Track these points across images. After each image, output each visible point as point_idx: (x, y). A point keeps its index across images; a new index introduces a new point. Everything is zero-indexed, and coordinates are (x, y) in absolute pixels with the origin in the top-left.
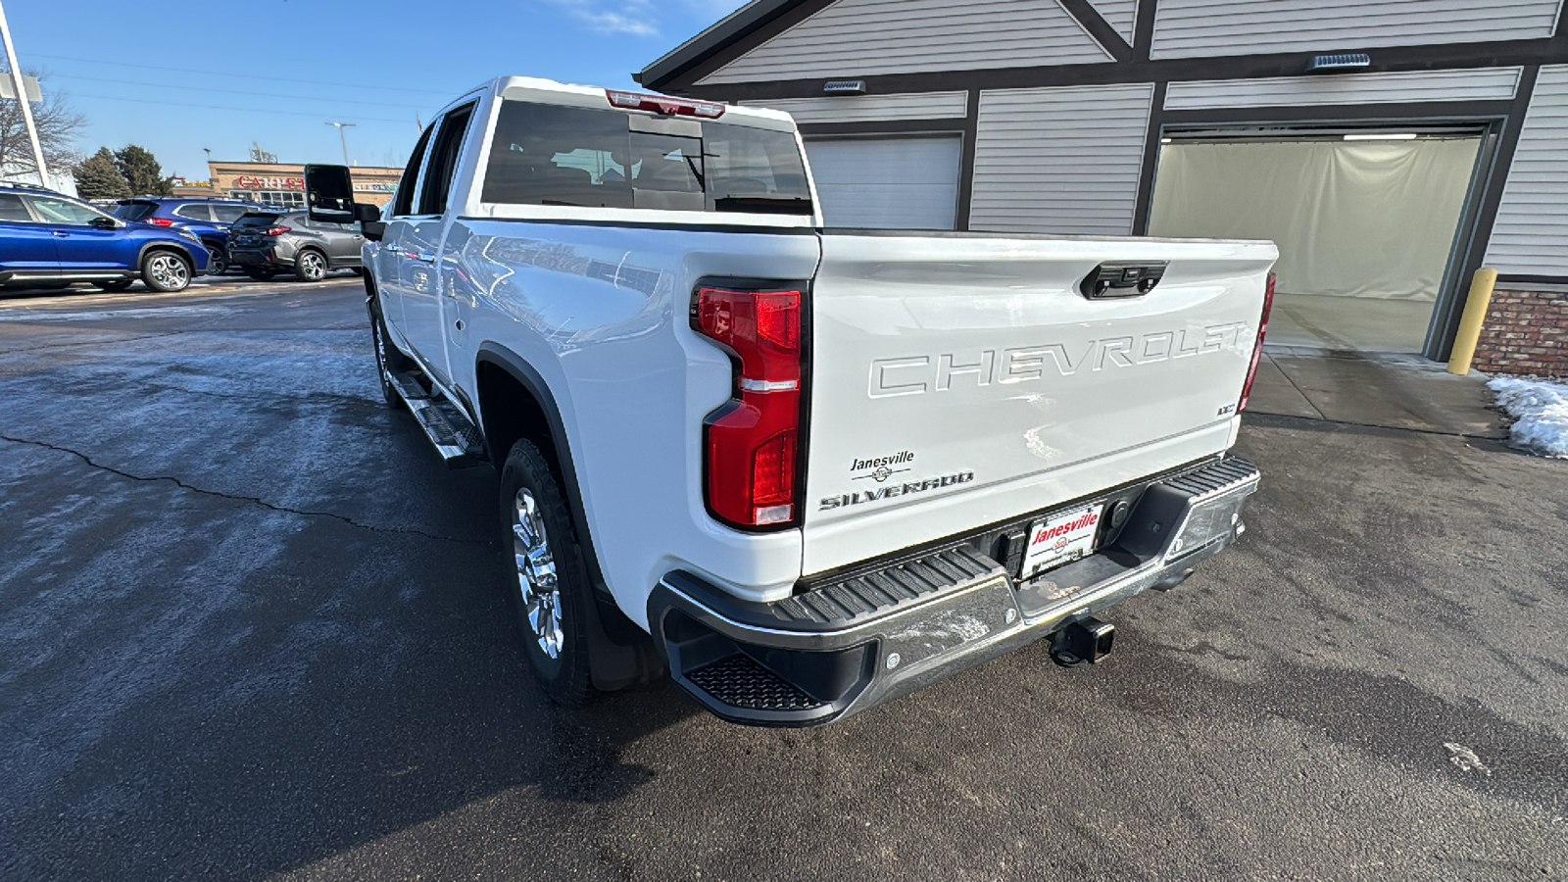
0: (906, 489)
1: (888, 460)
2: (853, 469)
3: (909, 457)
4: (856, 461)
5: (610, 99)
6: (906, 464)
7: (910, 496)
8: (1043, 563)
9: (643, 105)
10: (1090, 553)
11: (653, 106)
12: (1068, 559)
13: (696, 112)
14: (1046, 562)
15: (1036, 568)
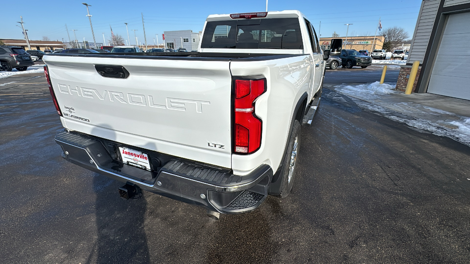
1: (70, 108)
5: (231, 17)
7: (78, 120)
8: (131, 162)
9: (241, 17)
10: (150, 171)
11: (243, 17)
12: (141, 167)
13: (257, 16)
14: (132, 163)
15: (128, 162)
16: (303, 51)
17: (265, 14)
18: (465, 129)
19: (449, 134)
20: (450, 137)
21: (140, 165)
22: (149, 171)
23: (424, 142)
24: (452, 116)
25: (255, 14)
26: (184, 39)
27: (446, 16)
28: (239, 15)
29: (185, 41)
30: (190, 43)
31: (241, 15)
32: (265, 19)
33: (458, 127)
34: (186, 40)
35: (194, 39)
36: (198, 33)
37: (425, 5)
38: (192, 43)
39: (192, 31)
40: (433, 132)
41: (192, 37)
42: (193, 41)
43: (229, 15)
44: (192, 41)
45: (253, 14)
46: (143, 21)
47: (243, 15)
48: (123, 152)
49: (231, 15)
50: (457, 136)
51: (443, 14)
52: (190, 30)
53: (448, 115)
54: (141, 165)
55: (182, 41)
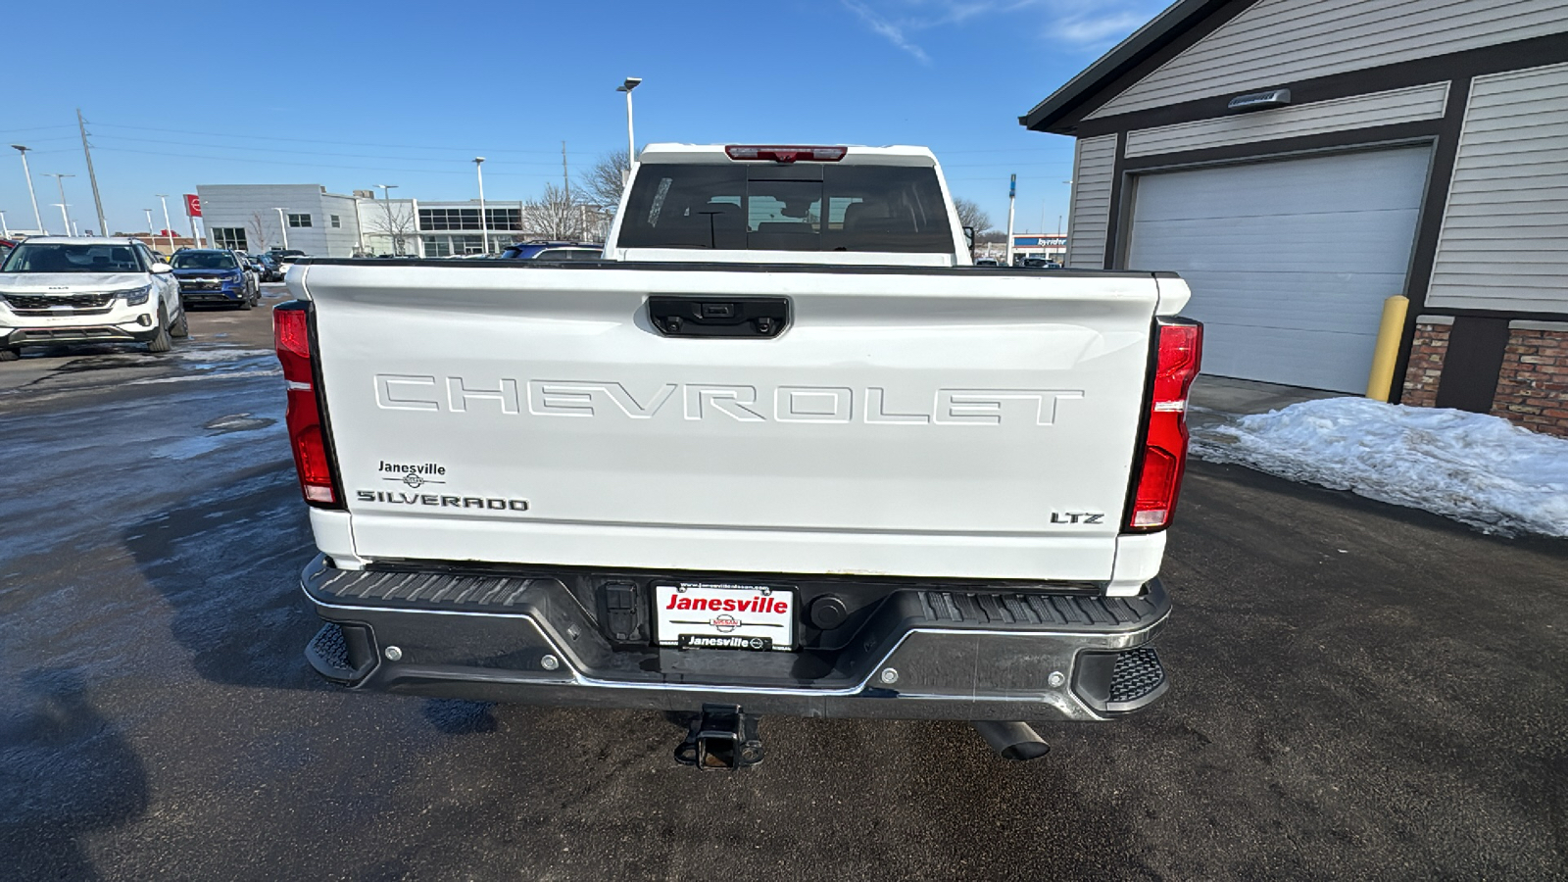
0: (444, 502)
1: (416, 469)
2: (381, 469)
3: (441, 471)
4: (382, 463)
5: (728, 153)
6: (437, 477)
7: (450, 509)
8: (696, 636)
9: (762, 156)
10: (789, 649)
11: (771, 156)
12: (745, 644)
13: (815, 156)
14: (702, 637)
15: (684, 640)
16: (954, 259)
17: (839, 153)
18: (1252, 440)
19: (1234, 457)
20: (1237, 462)
21: (744, 638)
22: (787, 651)
23: (1202, 482)
24: (1208, 415)
25: (809, 150)
26: (292, 217)
27: (1133, 177)
28: (756, 151)
29: (294, 224)
30: (321, 230)
31: (763, 150)
32: (839, 166)
33: (1236, 439)
34: (300, 221)
35: (335, 218)
36: (351, 195)
37: (1083, 150)
38: (326, 231)
39: (323, 188)
40: (1201, 457)
41: (324, 210)
42: (329, 222)
43: (721, 149)
44: (326, 224)
45: (801, 150)
46: (85, 142)
47: (769, 150)
48: (669, 603)
49: (728, 148)
50: (1251, 459)
51: (1126, 173)
52: (316, 186)
53: (1199, 412)
54: (749, 639)
55: (284, 222)
